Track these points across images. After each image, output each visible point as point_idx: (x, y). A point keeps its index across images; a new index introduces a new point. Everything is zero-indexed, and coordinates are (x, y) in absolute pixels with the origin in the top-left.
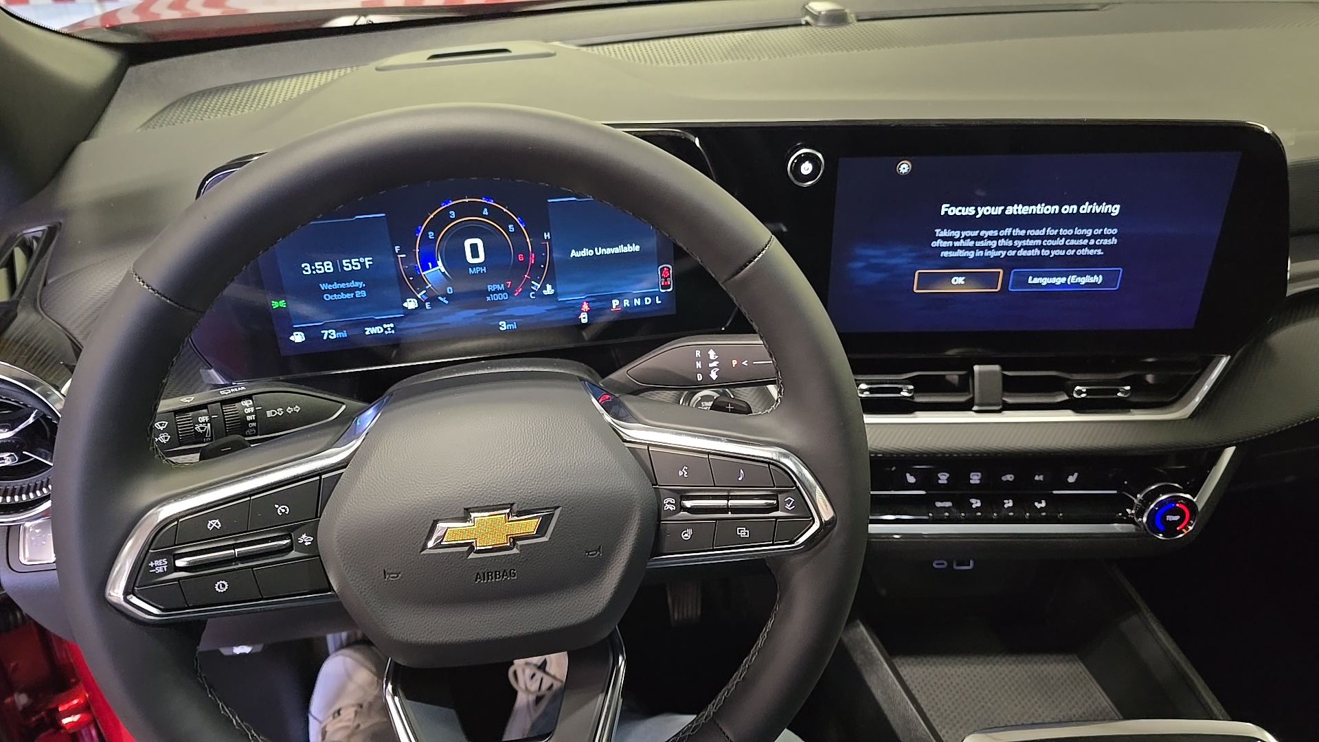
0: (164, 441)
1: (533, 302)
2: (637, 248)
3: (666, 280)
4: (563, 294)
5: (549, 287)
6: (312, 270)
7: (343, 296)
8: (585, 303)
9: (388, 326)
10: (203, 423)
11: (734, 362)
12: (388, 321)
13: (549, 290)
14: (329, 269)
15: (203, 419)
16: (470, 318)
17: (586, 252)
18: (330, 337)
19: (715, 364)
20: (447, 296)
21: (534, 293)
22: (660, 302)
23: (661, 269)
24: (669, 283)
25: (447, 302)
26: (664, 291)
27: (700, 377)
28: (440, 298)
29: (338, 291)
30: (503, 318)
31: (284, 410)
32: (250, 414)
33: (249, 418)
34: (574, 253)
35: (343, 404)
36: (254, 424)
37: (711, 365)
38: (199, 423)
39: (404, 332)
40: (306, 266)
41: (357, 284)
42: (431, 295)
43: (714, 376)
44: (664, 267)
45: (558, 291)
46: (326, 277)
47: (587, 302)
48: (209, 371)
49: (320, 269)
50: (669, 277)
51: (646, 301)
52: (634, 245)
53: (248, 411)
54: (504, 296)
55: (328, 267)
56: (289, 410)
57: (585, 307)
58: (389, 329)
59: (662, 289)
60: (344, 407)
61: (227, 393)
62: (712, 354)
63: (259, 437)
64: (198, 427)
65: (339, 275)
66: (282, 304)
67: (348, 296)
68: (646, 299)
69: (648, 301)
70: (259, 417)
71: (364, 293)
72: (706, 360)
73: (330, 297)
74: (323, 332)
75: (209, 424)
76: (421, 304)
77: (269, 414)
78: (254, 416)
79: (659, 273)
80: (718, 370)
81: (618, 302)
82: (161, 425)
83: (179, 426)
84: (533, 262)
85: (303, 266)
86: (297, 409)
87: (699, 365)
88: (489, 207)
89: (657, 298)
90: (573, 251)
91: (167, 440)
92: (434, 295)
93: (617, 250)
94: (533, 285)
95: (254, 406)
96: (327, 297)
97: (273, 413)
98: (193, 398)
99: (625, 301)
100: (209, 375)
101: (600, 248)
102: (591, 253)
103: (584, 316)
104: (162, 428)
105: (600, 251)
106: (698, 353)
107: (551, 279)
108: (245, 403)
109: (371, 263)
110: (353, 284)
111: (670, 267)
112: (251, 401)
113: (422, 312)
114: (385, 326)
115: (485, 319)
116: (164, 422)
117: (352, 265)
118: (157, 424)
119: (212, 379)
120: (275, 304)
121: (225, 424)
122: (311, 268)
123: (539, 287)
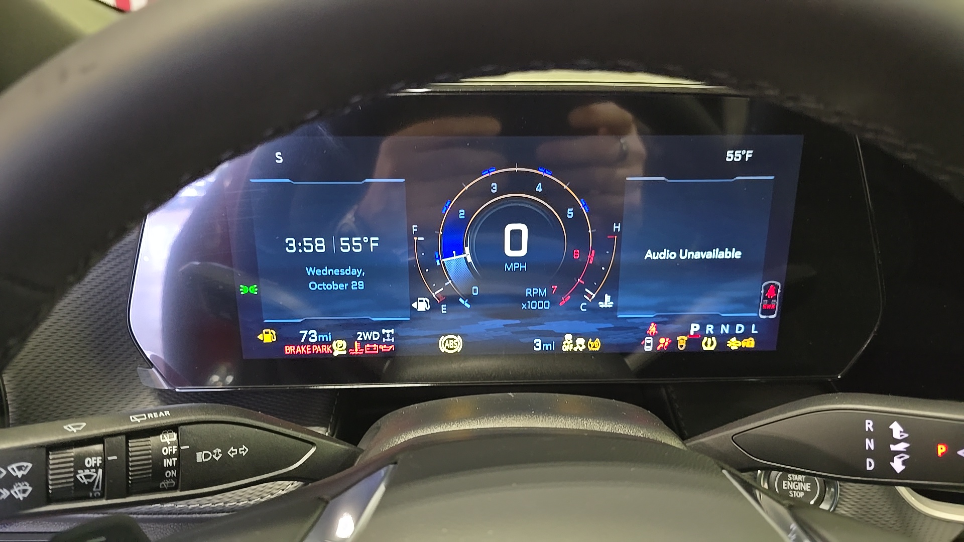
0: (21, 496)
1: (582, 317)
2: (738, 255)
3: (770, 303)
4: (626, 309)
5: (607, 297)
6: (298, 247)
7: (334, 286)
8: (653, 324)
9: (388, 331)
10: (90, 469)
11: (941, 449)
12: (388, 325)
13: (607, 303)
14: (320, 248)
15: (90, 462)
16: (496, 330)
17: (666, 254)
18: (310, 340)
19: (902, 446)
20: (470, 299)
21: (585, 304)
22: (756, 332)
23: (765, 287)
24: (773, 307)
25: (468, 306)
26: (764, 317)
27: (870, 465)
28: (461, 300)
29: (328, 279)
30: (540, 334)
31: (224, 452)
32: (169, 456)
33: (167, 462)
34: (649, 254)
35: (313, 444)
36: (174, 473)
37: (893, 448)
38: (84, 468)
39: (406, 341)
40: (291, 242)
41: (354, 272)
42: (449, 293)
43: (898, 465)
44: (771, 284)
45: (619, 304)
46: (316, 260)
47: (655, 323)
48: (150, 370)
49: (308, 248)
50: (775, 298)
51: (737, 328)
52: (734, 249)
53: (166, 451)
54: (545, 305)
55: (320, 245)
56: (232, 452)
57: (653, 329)
58: (388, 336)
59: (763, 314)
60: (313, 450)
61: (139, 420)
62: (896, 429)
63: (178, 493)
64: (82, 475)
65: (333, 258)
66: (253, 290)
67: (341, 286)
68: (738, 326)
69: (740, 329)
70: (182, 463)
71: (361, 285)
72: (884, 438)
73: (317, 286)
74: (301, 332)
75: (100, 471)
76: (434, 305)
77: (200, 457)
78: (175, 459)
79: (762, 292)
80: (907, 457)
81: (698, 327)
82: (20, 468)
83: (51, 472)
84: (591, 262)
85: (287, 240)
86: (244, 451)
87: (870, 444)
88: (546, 182)
89: (754, 326)
90: (649, 251)
91: (26, 495)
92: (453, 293)
93: (709, 255)
94: (587, 294)
95: (179, 443)
96: (313, 286)
97: (206, 456)
98: (84, 424)
99: (708, 326)
100: (149, 375)
101: (686, 250)
102: (673, 256)
103: (648, 342)
104: (19, 474)
105: (688, 255)
106: (869, 425)
107: (612, 288)
108: (169, 438)
109: (377, 244)
110: (349, 272)
111: (779, 284)
112: (175, 434)
113: (434, 316)
114: (384, 331)
115: (517, 333)
116: (25, 464)
117: (351, 245)
118: (14, 466)
119: (152, 381)
120: (244, 290)
121: (128, 470)
122: (296, 245)
123: (593, 297)
